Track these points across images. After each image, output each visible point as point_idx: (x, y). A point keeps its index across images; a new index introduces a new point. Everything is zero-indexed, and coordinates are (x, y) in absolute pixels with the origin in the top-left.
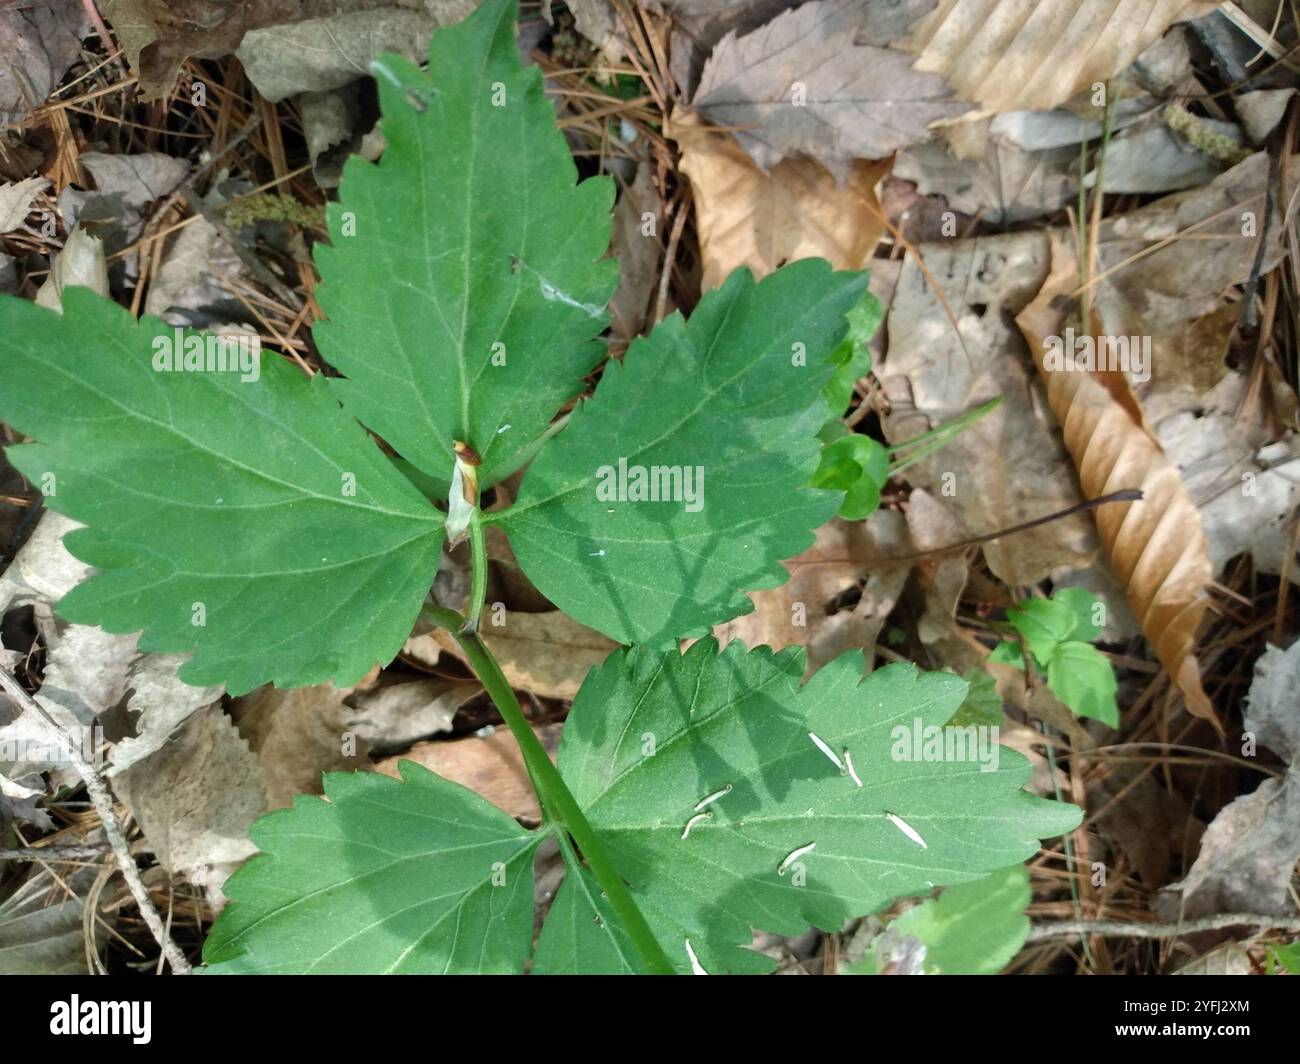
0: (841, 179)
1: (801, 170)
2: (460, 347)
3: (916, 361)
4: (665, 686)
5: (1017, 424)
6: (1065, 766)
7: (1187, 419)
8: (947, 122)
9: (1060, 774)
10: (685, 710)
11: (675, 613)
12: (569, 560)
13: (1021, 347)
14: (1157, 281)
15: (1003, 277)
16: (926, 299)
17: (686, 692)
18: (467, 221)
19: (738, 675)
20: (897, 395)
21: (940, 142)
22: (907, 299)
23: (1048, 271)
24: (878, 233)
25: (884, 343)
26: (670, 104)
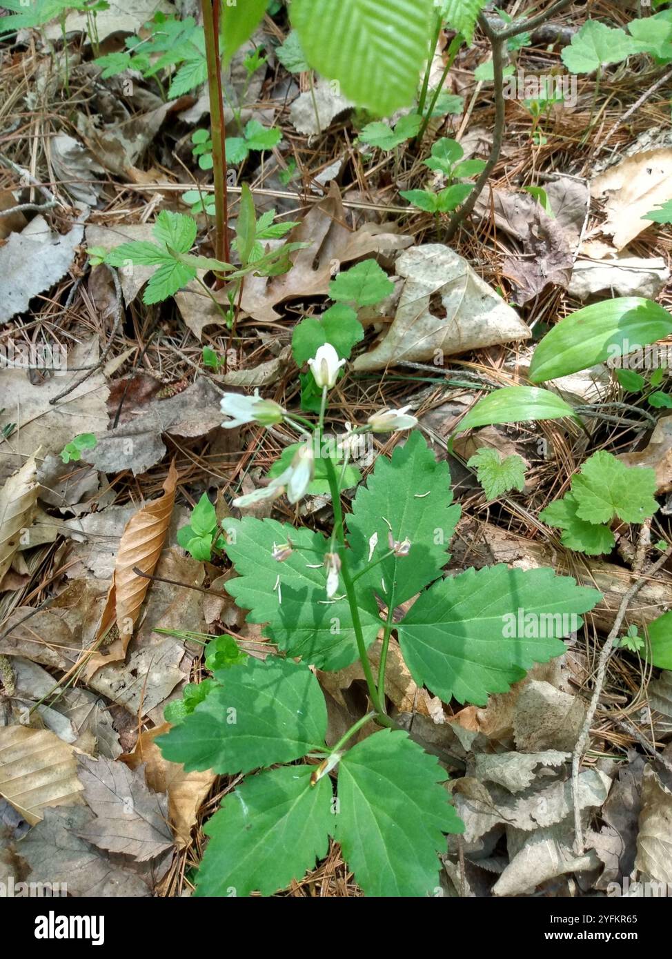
0: (143, 766)
1: (155, 783)
2: (287, 815)
3: (171, 670)
4: (316, 649)
5: (156, 616)
6: (237, 478)
7: (97, 574)
8: (89, 756)
9: (241, 478)
10: (315, 636)
11: (291, 673)
12: (311, 717)
13: (132, 645)
14: (66, 632)
15: (117, 678)
16: (149, 692)
17: (309, 644)
18: (252, 853)
19: (288, 638)
20: (188, 662)
21: (98, 751)
22: (156, 698)
23: (100, 668)
24: (146, 734)
25: (177, 687)
26: (182, 853)
